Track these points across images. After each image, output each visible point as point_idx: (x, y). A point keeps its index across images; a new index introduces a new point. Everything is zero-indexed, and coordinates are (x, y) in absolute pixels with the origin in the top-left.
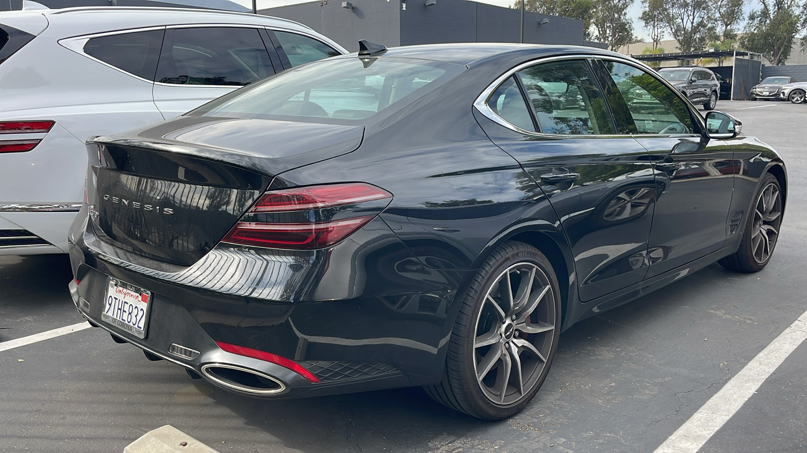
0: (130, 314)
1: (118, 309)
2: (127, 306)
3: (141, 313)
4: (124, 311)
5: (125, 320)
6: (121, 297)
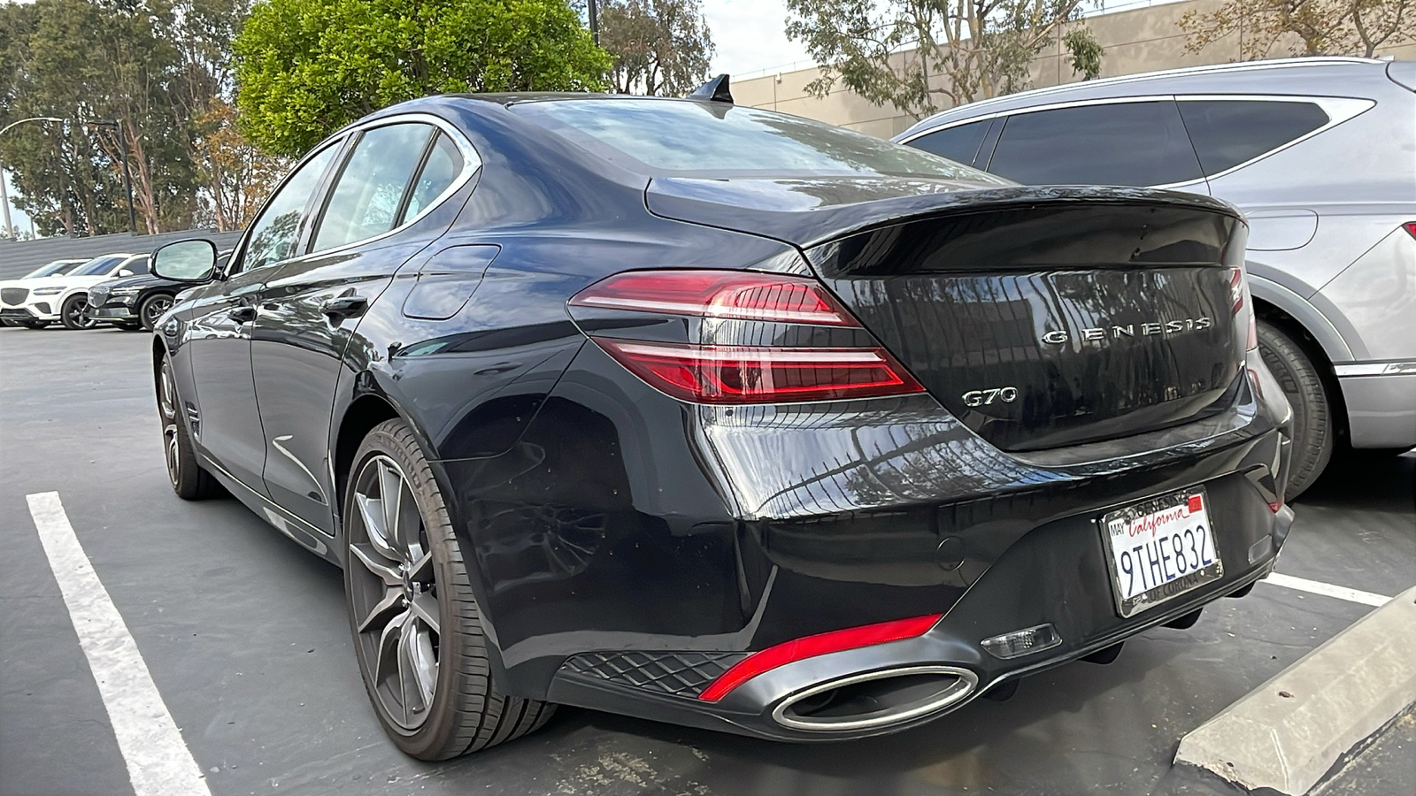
0: (1179, 554)
1: (1152, 564)
2: (1167, 546)
3: (1199, 536)
4: (1165, 559)
5: (1173, 576)
6: (1146, 538)
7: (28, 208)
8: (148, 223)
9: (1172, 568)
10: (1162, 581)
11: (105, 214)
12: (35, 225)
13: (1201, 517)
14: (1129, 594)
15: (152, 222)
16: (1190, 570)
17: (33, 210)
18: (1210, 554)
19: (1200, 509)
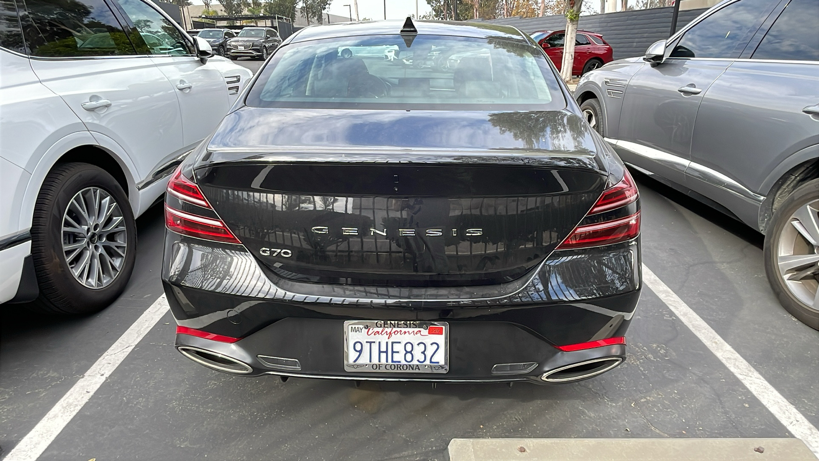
7: (432, 4)
8: (475, 11)
9: (399, 357)
10: (387, 361)
11: (460, 6)
12: (433, 11)
13: (441, 339)
14: (355, 361)
15: (476, 10)
16: (415, 362)
17: (433, 5)
18: (440, 358)
19: (442, 334)
